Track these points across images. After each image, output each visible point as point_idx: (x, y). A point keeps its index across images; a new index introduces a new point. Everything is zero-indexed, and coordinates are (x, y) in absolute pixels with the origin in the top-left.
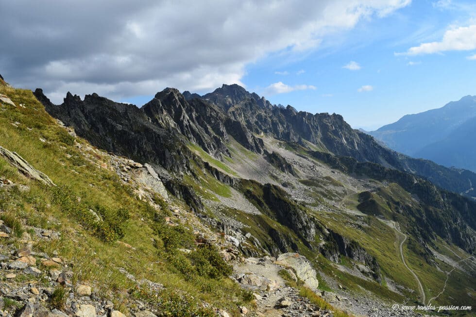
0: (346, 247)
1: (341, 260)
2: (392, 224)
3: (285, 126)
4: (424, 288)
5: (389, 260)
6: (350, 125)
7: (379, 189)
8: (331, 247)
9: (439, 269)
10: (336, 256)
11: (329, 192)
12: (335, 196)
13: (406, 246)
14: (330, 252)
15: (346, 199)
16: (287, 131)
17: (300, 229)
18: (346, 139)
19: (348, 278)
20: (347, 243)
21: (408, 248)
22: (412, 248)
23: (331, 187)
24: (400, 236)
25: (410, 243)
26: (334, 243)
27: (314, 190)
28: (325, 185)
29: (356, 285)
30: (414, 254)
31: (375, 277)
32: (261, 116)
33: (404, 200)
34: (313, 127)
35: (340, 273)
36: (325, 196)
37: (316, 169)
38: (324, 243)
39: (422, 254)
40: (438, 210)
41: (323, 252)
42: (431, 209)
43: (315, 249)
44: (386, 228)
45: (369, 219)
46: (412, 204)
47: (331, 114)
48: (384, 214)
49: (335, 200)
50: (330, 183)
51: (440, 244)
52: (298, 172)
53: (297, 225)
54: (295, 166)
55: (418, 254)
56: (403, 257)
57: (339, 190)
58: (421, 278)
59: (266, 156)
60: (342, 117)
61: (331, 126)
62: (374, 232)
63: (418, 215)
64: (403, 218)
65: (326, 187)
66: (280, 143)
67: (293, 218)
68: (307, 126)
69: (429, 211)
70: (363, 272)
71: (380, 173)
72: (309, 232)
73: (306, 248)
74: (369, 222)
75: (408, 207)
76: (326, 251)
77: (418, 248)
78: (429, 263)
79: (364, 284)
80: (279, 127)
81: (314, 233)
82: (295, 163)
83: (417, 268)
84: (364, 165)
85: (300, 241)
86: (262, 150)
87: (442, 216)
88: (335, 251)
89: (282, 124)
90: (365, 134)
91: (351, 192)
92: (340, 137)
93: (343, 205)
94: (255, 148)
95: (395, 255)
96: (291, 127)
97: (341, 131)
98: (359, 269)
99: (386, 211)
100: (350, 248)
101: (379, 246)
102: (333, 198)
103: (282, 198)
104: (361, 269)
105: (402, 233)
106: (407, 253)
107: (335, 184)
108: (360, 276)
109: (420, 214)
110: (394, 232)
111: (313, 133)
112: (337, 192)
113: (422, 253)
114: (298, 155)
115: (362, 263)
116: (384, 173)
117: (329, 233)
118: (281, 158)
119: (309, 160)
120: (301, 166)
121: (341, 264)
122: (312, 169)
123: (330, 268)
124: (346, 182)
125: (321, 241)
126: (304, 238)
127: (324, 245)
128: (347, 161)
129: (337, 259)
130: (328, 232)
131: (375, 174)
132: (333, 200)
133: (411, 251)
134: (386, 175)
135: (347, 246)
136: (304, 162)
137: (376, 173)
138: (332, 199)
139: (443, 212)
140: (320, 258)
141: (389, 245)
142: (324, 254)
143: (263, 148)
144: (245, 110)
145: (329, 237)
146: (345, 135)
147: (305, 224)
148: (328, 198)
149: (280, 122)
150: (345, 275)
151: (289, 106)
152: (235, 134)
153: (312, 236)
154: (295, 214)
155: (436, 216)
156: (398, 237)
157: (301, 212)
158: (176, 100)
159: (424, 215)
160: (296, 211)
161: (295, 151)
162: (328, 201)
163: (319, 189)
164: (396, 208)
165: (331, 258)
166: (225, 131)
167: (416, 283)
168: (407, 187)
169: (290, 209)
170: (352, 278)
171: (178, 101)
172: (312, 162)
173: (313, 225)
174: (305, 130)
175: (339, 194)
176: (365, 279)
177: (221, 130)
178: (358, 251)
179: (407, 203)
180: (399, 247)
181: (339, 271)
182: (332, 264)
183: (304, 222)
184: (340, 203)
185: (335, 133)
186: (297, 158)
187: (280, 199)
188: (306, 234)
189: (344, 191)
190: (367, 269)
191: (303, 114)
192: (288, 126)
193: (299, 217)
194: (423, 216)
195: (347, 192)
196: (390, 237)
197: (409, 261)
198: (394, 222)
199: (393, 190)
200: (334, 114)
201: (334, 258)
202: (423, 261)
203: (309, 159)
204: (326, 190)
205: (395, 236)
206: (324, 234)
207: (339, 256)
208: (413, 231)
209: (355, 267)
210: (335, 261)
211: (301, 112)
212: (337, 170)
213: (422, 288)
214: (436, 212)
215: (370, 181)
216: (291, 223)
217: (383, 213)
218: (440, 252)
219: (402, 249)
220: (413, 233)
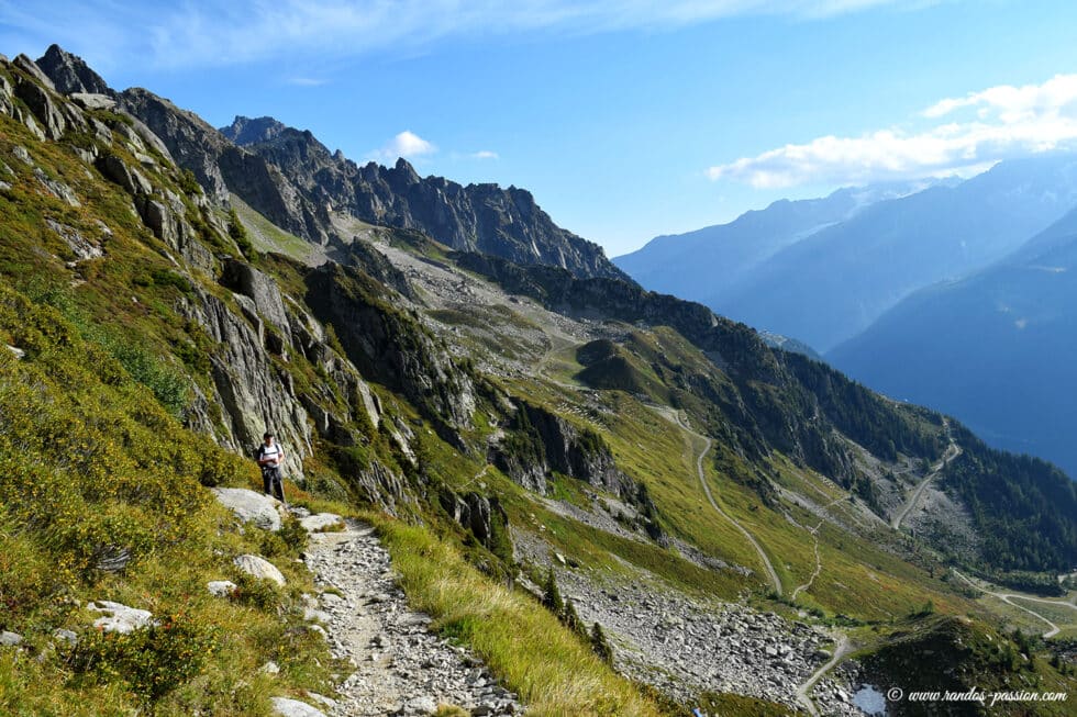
0: (567, 446)
1: (555, 486)
2: (670, 414)
3: (391, 204)
4: (774, 562)
5: (677, 496)
6: (549, 214)
7: (631, 337)
8: (525, 445)
9: (790, 519)
10: (539, 471)
11: (505, 340)
12: (521, 351)
13: (712, 464)
14: (521, 461)
15: (549, 358)
16: (395, 214)
17: (428, 393)
18: (541, 247)
19: (582, 536)
20: (569, 437)
21: (717, 468)
22: (725, 468)
23: (509, 330)
24: (695, 441)
25: (720, 457)
26: (531, 434)
27: (466, 333)
28: (493, 323)
29: (607, 552)
30: (732, 484)
31: (653, 531)
32: (330, 174)
33: (693, 363)
34: (461, 215)
35: (555, 520)
36: (497, 349)
37: (469, 291)
38: (501, 434)
39: (750, 483)
40: (772, 388)
41: (499, 461)
42: (754, 385)
43: (476, 451)
44: (658, 421)
45: (615, 397)
46: (710, 374)
47: (504, 186)
48: (649, 390)
49: (522, 360)
50: (509, 321)
51: (781, 467)
52: (422, 292)
53: (417, 379)
54: (415, 281)
55: (743, 484)
56: (707, 491)
57: (531, 337)
58: (762, 539)
59: (335, 249)
60: (531, 196)
61: (505, 213)
62: (631, 430)
63: (725, 399)
64: (696, 401)
65: (497, 329)
66: (375, 231)
67: (406, 356)
68: (447, 208)
69: (751, 389)
70: (620, 518)
71: (630, 302)
72: (457, 402)
73: (446, 447)
74: (615, 405)
75: (702, 379)
76: (509, 456)
77: (741, 469)
78: (767, 504)
79: (627, 550)
80: (375, 205)
81: (472, 408)
82: (416, 274)
83: (747, 518)
84: (591, 285)
85: (426, 426)
86: (323, 232)
87: (780, 401)
88: (534, 456)
89: (384, 198)
90: (583, 240)
91: (561, 343)
92: (528, 242)
93: (543, 372)
94: (303, 227)
95: (688, 486)
96: (406, 206)
97: (530, 227)
98: (608, 511)
99: (653, 386)
100: (578, 449)
101: (646, 461)
102: (517, 355)
103: (369, 299)
104: (612, 510)
105: (698, 435)
106: (716, 481)
107: (521, 324)
108: (612, 528)
109: (731, 396)
110: (678, 431)
111: (461, 229)
112: (524, 342)
113: (752, 480)
114: (421, 259)
115: (614, 496)
116: (640, 303)
117: (515, 408)
118: (376, 255)
119: (451, 271)
120: (429, 282)
121: (554, 497)
122: (458, 290)
123: (523, 506)
124: (547, 322)
125: (492, 428)
126: (440, 418)
127: (502, 441)
128: (548, 275)
129: (542, 482)
130: (512, 407)
131: (618, 306)
132: (516, 359)
133: (724, 475)
134: (644, 306)
135: (571, 445)
136: (440, 273)
137: (621, 303)
138: (512, 357)
139: (781, 392)
140: (490, 476)
141: (672, 461)
142: (502, 465)
143: (326, 229)
144: (287, 156)
145: (517, 419)
146: (537, 237)
147: (444, 377)
148: (504, 355)
149: (376, 192)
150: (570, 525)
151: (401, 162)
152: (249, 190)
153: (465, 416)
154: (411, 347)
155: (767, 400)
156: (689, 443)
157: (429, 342)
158: (67, 68)
159: (739, 398)
160: (416, 338)
161: (415, 252)
162: (502, 361)
163: (479, 333)
164: (677, 379)
165: (525, 479)
166: (218, 177)
167: (754, 553)
168: (695, 336)
169: (395, 332)
170: (593, 534)
171: (73, 73)
172: (460, 275)
173: (468, 385)
174: (442, 219)
175: (531, 346)
176: (630, 536)
177: (208, 173)
178: (603, 460)
179: (701, 372)
180: (695, 466)
181: (552, 513)
182: (528, 495)
183: (440, 372)
184: (533, 367)
185: (514, 230)
186: (420, 266)
187: (364, 305)
188: (446, 406)
189: (543, 340)
190: (630, 512)
191: (435, 182)
192: (397, 205)
193: (423, 357)
194: (737, 401)
195: (552, 343)
196: (670, 442)
197: (722, 498)
198: (674, 411)
199: (662, 340)
200: (512, 189)
201: (533, 478)
202: (756, 501)
203: (453, 268)
204: (497, 335)
205: (682, 441)
206: (501, 410)
207: (548, 475)
208: (722, 431)
209: (595, 505)
210: (536, 487)
211: (431, 178)
212: (523, 297)
213: (768, 562)
214: (766, 392)
215: (606, 323)
216: (398, 372)
217: (645, 388)
218: (784, 485)
219: (705, 472)
220: (721, 435)
